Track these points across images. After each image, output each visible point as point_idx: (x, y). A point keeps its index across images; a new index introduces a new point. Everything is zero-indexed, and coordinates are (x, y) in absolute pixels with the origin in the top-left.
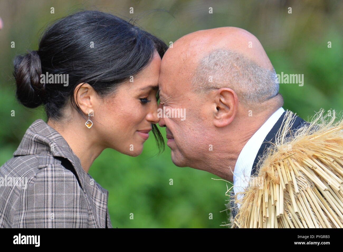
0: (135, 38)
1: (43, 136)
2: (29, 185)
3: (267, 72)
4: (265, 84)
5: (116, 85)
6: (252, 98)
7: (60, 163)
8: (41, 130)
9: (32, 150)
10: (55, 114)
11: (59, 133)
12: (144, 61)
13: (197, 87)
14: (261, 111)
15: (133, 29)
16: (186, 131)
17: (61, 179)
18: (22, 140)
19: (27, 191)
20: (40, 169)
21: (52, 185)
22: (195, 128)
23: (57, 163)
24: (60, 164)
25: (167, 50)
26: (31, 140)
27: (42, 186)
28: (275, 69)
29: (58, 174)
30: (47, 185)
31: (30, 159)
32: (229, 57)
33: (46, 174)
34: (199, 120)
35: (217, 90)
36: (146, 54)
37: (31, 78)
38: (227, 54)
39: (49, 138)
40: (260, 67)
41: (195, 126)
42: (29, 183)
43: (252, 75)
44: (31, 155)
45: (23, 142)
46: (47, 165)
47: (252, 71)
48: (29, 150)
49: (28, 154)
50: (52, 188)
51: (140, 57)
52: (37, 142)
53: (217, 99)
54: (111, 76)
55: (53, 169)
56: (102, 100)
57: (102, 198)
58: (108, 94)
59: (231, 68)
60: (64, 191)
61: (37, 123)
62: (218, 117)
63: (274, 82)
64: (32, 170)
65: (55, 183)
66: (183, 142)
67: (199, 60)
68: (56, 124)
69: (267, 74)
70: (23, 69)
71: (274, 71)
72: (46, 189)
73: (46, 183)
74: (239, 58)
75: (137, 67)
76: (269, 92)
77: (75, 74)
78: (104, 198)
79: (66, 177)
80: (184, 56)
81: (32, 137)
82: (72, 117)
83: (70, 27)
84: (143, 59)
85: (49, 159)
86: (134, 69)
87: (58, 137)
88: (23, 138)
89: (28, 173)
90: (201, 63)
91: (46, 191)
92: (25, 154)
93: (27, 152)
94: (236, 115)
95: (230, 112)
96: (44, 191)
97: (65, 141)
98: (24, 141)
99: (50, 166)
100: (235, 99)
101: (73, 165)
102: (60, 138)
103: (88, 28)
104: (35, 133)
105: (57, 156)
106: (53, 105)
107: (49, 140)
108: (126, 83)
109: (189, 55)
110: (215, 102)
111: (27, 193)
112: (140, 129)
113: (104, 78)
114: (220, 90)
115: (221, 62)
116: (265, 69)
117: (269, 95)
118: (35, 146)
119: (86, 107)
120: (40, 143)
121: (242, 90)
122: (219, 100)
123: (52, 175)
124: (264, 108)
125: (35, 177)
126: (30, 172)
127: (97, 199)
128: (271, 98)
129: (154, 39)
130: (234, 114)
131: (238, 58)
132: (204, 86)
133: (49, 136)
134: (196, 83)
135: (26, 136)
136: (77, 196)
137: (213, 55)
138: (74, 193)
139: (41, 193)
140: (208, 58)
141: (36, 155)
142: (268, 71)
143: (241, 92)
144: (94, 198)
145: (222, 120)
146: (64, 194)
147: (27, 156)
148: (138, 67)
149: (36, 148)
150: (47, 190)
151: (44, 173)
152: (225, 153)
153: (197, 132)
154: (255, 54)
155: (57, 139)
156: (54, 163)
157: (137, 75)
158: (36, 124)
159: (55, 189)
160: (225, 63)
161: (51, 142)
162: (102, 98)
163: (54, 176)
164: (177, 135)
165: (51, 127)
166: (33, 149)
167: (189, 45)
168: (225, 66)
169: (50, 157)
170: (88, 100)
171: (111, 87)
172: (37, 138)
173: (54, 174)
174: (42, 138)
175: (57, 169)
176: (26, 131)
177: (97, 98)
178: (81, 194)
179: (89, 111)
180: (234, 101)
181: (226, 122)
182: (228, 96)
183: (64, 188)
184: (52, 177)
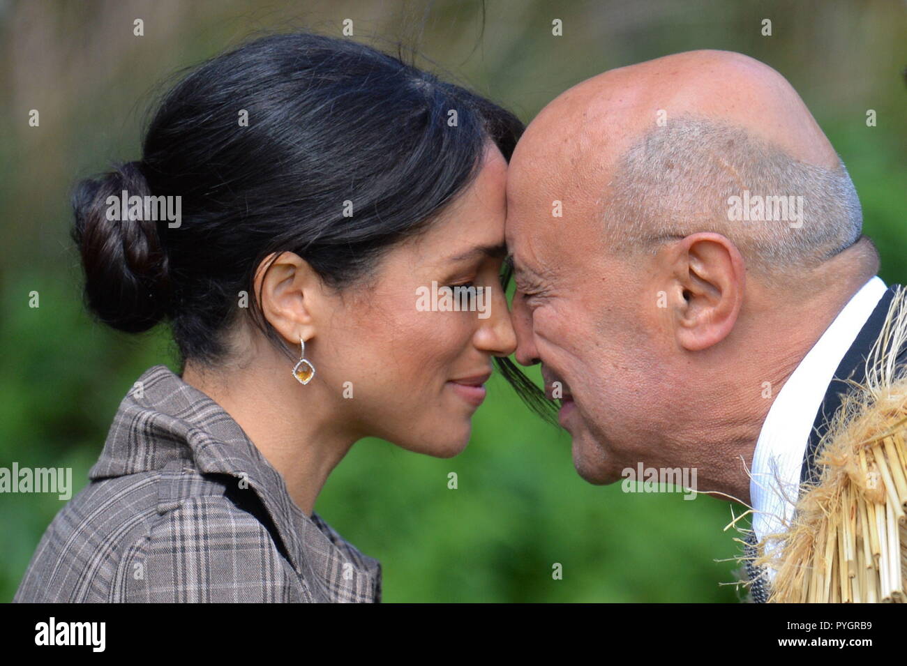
0: (424, 109)
1: (169, 415)
2: (130, 563)
3: (820, 175)
4: (820, 211)
5: (376, 251)
6: (785, 256)
7: (220, 494)
8: (163, 397)
9: (140, 459)
10: (204, 348)
11: (215, 404)
12: (456, 176)
13: (620, 240)
14: (814, 293)
15: (418, 83)
16: (605, 376)
17: (223, 543)
18: (111, 431)
19: (124, 582)
20: (162, 514)
21: (198, 560)
22: (630, 362)
23: (211, 494)
24: (221, 496)
25: (521, 136)
26: (135, 428)
27: (169, 564)
28: (845, 164)
29: (214, 526)
30: (184, 561)
31: (134, 486)
32: (705, 140)
33: (178, 528)
34: (638, 336)
35: (678, 241)
36: (459, 156)
37: (126, 244)
38: (697, 133)
39: (185, 420)
40: (799, 162)
41: (630, 357)
42: (130, 558)
43: (778, 187)
44: (136, 473)
45: (113, 436)
46: (182, 501)
47: (777, 177)
48: (131, 459)
49: (129, 471)
50: (199, 570)
51: (443, 166)
52: (152, 434)
53: (682, 267)
54: (360, 228)
55: (200, 512)
56: (339, 298)
57: (359, 587)
58: (354, 279)
59: (712, 173)
60: (235, 575)
61: (150, 378)
62: (689, 322)
63: (844, 205)
64: (139, 519)
65: (207, 555)
66: (599, 408)
67: (618, 157)
68: (208, 375)
69: (823, 182)
70: (99, 219)
71: (843, 169)
72: (180, 572)
73: (179, 554)
74: (736, 142)
75: (436, 193)
76: (830, 234)
77: (253, 226)
78: (364, 586)
79: (238, 535)
80: (574, 148)
81: (138, 421)
82: (255, 352)
83: (231, 89)
84: (451, 170)
85: (190, 482)
86: (426, 201)
87: (214, 415)
88: (112, 426)
89: (129, 529)
90: (625, 164)
91: (180, 577)
92: (119, 473)
93: (127, 467)
94: (741, 310)
95: (722, 304)
96: (176, 580)
97: (236, 424)
98: (115, 434)
99: (189, 503)
100: (735, 264)
101: (261, 495)
102: (220, 417)
103: (283, 88)
104: (145, 409)
105: (212, 470)
106: (196, 322)
107: (187, 425)
108: (406, 243)
109: (587, 143)
110: (676, 276)
111: (126, 588)
112: (456, 376)
113: (341, 233)
114: (687, 239)
115: (684, 158)
116: (814, 167)
117: (834, 244)
118: (148, 447)
119: (293, 324)
120: (161, 436)
121: (753, 236)
122: (688, 269)
123: (197, 530)
124: (822, 285)
125: (149, 539)
126: (133, 525)
127: (343, 588)
128: (841, 251)
129: (484, 106)
130: (735, 309)
131: (731, 143)
132: (639, 234)
133: (187, 414)
134: (614, 226)
135: (119, 419)
136: (273, 588)
137: (658, 139)
138: (265, 579)
139: (165, 585)
140: (643, 148)
141: (153, 472)
142: (823, 172)
143: (749, 242)
144: (332, 587)
145: (703, 331)
146: (235, 585)
147: (128, 477)
148: (438, 193)
149: (151, 453)
150: (184, 575)
151: (173, 526)
152: (721, 425)
153: (638, 372)
154: (780, 125)
155: (211, 420)
156: (202, 494)
157: (437, 219)
158: (150, 381)
159: (207, 571)
160: (694, 160)
161: (193, 432)
162: (339, 292)
163: (201, 532)
164: (581, 389)
165: (191, 388)
166: (141, 455)
167: (584, 115)
168: (696, 169)
169: (194, 477)
170: (297, 300)
171: (363, 260)
172: (152, 423)
173: (201, 526)
174: (166, 422)
175: (211, 511)
176: (119, 405)
177: (324, 295)
178: (285, 583)
179: (301, 335)
180: (733, 270)
181: (714, 333)
182: (714, 255)
183: (235, 568)
184: (197, 537)
